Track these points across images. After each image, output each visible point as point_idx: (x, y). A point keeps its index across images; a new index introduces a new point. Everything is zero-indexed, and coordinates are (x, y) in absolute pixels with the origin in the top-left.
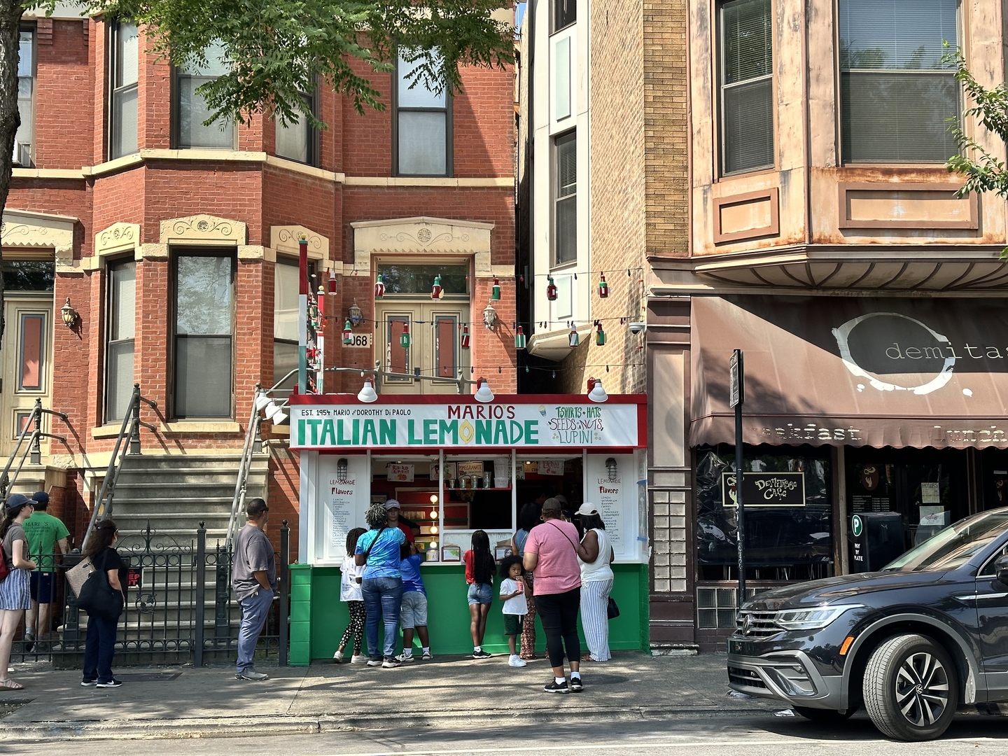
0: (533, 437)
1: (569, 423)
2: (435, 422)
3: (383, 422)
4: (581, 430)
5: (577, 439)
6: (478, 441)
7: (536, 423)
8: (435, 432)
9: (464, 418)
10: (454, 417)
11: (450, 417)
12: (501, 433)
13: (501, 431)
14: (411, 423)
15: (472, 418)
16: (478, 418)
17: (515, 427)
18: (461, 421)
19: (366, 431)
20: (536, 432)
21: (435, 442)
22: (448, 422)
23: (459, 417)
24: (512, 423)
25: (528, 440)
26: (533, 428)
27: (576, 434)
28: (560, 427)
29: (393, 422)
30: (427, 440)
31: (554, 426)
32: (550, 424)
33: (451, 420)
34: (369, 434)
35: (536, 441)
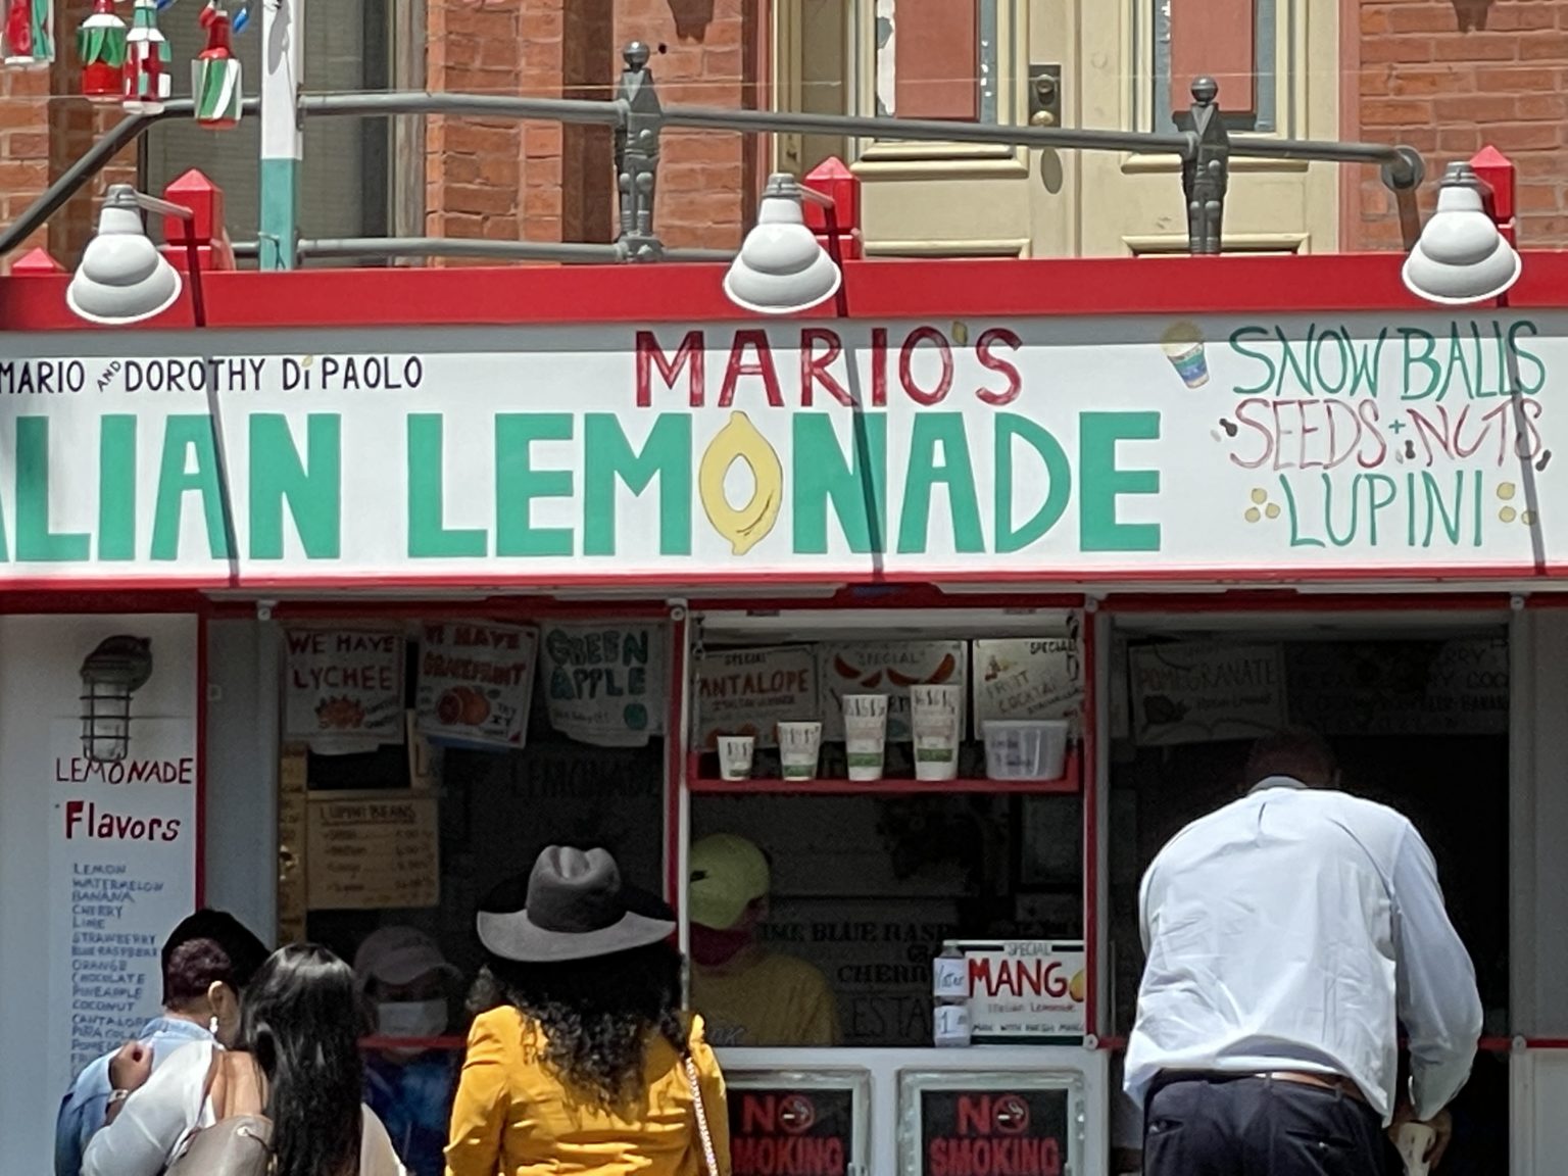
0: (1128, 509)
1: (1345, 426)
2: (556, 427)
3: (267, 430)
4: (1417, 466)
5: (1393, 519)
6: (809, 538)
7: (1145, 426)
8: (558, 485)
9: (725, 400)
10: (670, 399)
11: (644, 398)
12: (940, 491)
13: (939, 474)
14: (425, 434)
15: (775, 399)
16: (807, 399)
17: (1022, 450)
18: (707, 422)
19: (172, 484)
20: (1146, 482)
21: (558, 542)
22: (637, 429)
23: (696, 400)
24: (1006, 426)
25: (1099, 530)
26: (1129, 455)
27: (1382, 491)
28: (1290, 449)
29: (325, 428)
30: (515, 535)
31: (1249, 443)
32: (1232, 430)
33: (651, 415)
34: (193, 503)
35: (1147, 537)
